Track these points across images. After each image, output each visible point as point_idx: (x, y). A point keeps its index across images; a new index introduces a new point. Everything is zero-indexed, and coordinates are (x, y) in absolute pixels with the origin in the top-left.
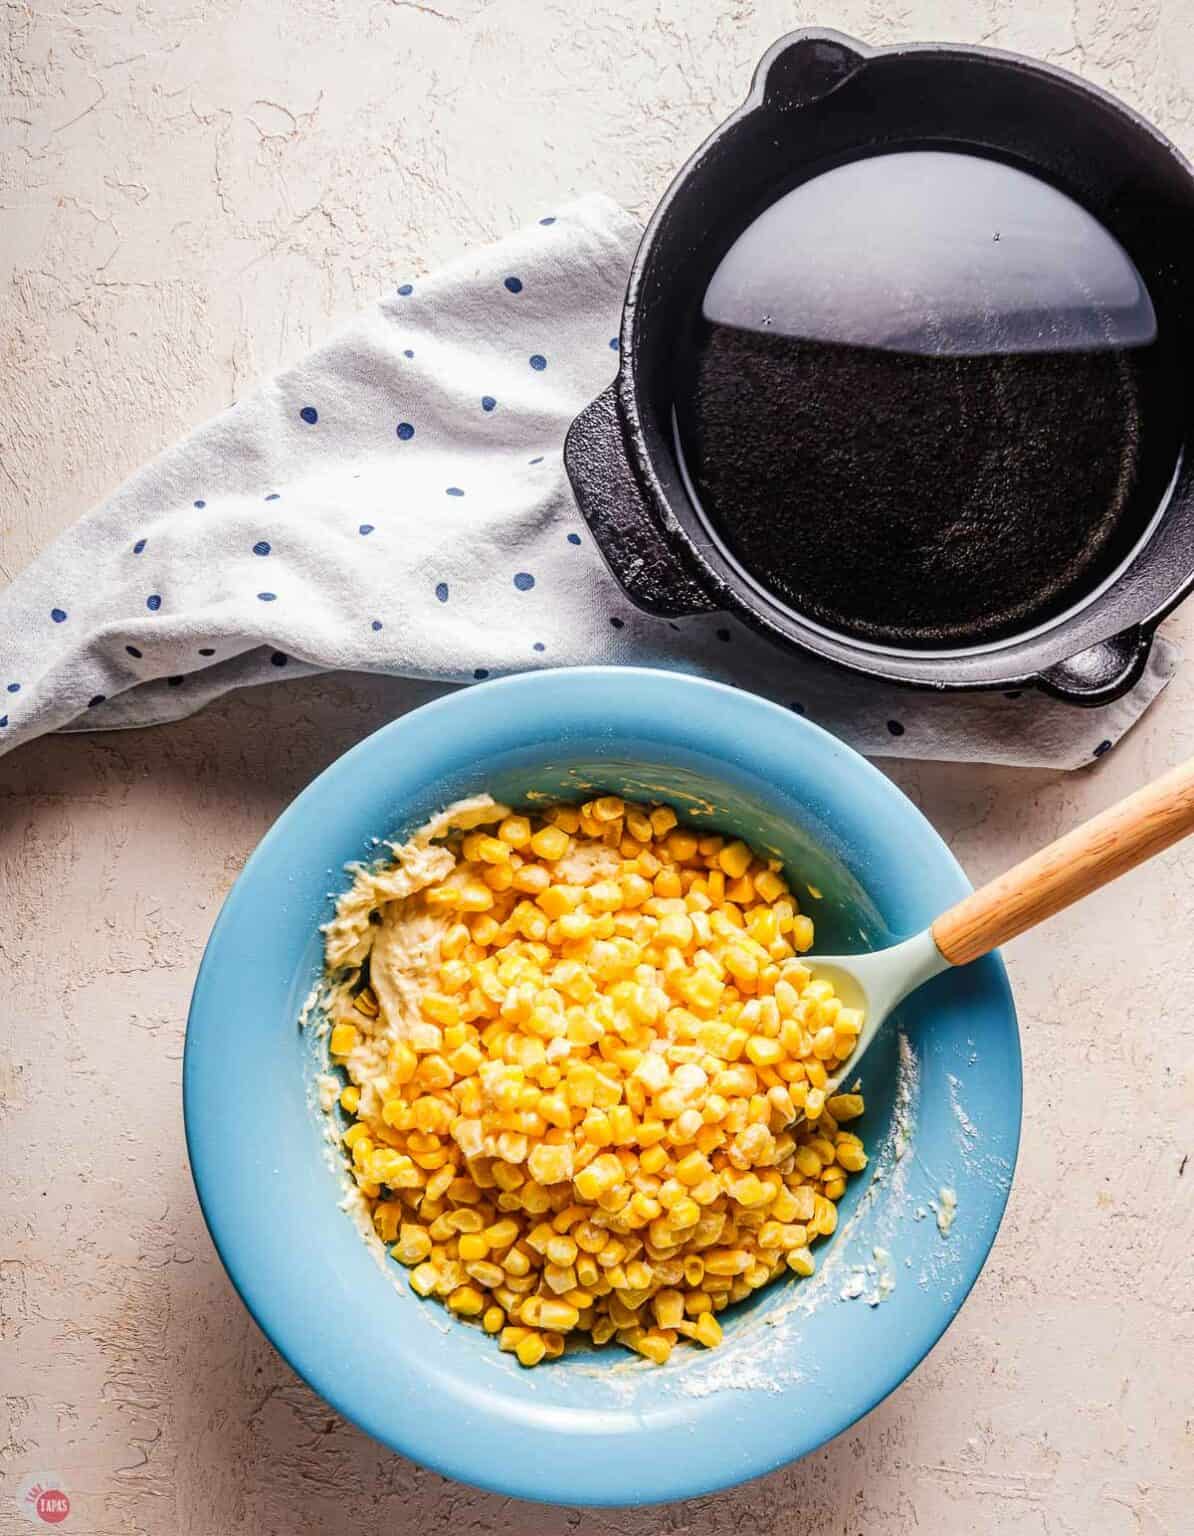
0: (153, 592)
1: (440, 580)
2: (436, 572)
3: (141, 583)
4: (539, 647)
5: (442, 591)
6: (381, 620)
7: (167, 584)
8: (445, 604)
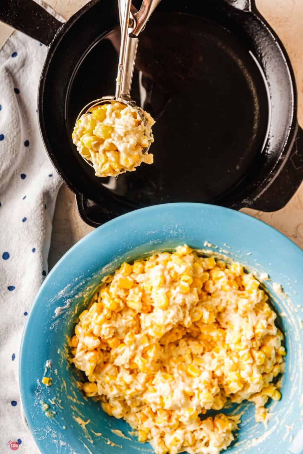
0: (10, 404)
1: (6, 289)
2: (3, 291)
3: (6, 409)
4: (34, 250)
5: (11, 288)
6: (24, 312)
7: (7, 398)
8: (16, 288)
